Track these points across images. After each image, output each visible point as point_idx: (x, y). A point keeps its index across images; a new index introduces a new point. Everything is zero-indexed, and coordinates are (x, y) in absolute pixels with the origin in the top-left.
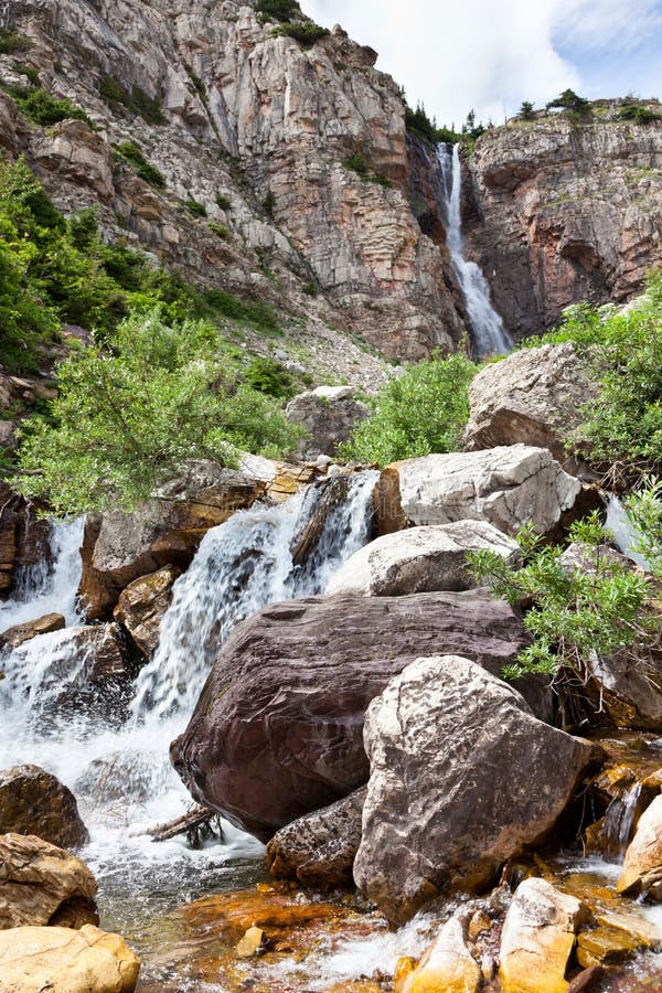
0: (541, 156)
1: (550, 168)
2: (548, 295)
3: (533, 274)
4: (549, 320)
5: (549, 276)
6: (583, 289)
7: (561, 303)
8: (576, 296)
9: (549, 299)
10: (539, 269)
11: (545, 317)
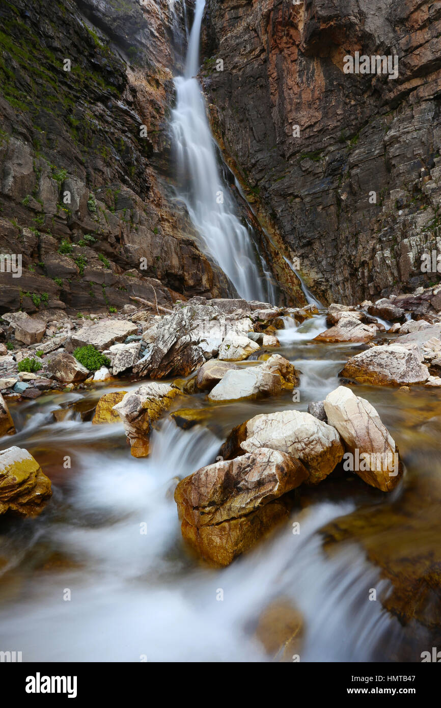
2: (289, 115)
3: (272, 93)
4: (291, 151)
5: (290, 89)
6: (337, 101)
7: (306, 125)
8: (327, 113)
9: (290, 121)
10: (278, 84)
11: (285, 147)
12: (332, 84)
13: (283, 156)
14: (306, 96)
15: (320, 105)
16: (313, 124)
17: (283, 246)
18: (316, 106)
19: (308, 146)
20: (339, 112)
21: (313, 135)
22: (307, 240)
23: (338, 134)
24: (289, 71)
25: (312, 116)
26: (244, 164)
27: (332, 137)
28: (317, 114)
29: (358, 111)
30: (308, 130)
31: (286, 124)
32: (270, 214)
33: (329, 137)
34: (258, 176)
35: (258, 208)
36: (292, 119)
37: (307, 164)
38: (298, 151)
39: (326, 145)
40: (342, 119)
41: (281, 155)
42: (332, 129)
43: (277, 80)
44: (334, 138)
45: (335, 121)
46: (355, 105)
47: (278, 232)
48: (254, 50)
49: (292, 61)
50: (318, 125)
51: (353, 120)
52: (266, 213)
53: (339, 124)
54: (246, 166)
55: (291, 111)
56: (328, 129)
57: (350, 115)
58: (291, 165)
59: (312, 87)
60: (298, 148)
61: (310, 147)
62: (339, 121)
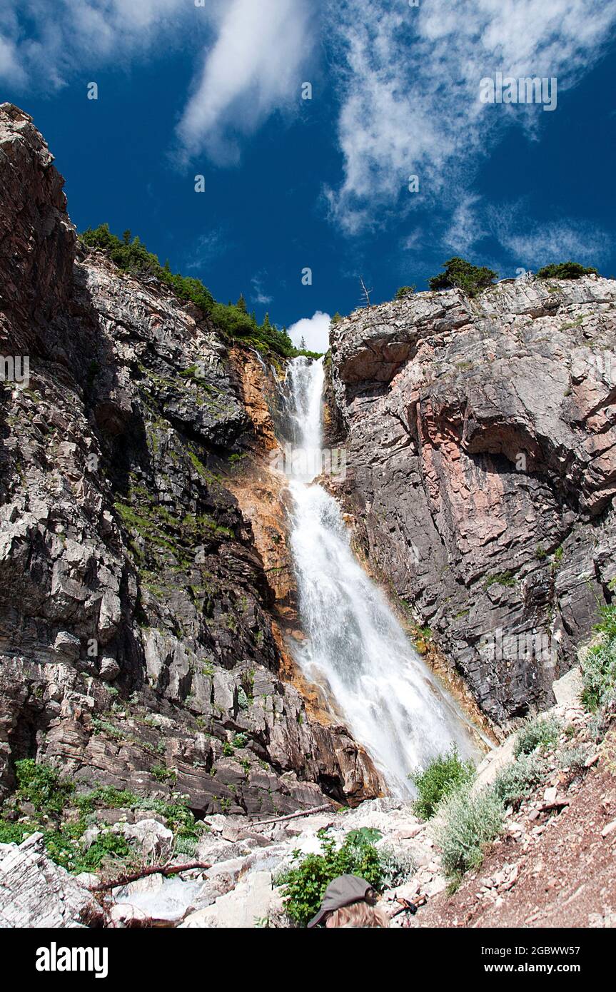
0: (419, 324)
1: (437, 337)
2: (460, 526)
3: (432, 496)
4: (471, 573)
5: (456, 492)
6: (524, 506)
7: (487, 538)
8: (513, 521)
9: (463, 534)
10: (439, 485)
11: (462, 568)
12: (512, 486)
13: (461, 581)
14: (481, 501)
15: (501, 511)
16: (496, 536)
17: (481, 719)
18: (496, 513)
19: (494, 566)
20: (530, 518)
21: (500, 551)
22: (517, 705)
23: (533, 547)
24: (451, 471)
25: (493, 526)
26: (403, 594)
27: (526, 552)
28: (499, 522)
29: (555, 517)
30: (491, 544)
31: (458, 538)
32: (453, 668)
33: (521, 552)
34: (427, 611)
35: (433, 661)
36: (466, 531)
37: (498, 591)
38: (482, 574)
39: (520, 563)
40: (535, 527)
41: (457, 580)
42: (525, 542)
43: (436, 480)
44: (530, 553)
45: (527, 530)
46: (548, 510)
47: (469, 695)
48: (400, 438)
49: (454, 460)
50: (503, 536)
51: (551, 528)
52: (446, 666)
53: (532, 533)
54: (406, 596)
55: (462, 520)
56: (518, 542)
57: (545, 522)
58: (475, 593)
59: (486, 490)
60: (481, 570)
61: (498, 566)
62: (532, 530)
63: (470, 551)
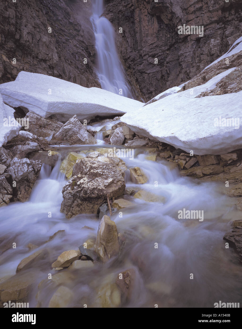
3: (136, 27)
4: (144, 54)
5: (144, 27)
6: (163, 34)
7: (150, 43)
8: (159, 39)
9: (144, 41)
10: (139, 24)
11: (142, 52)
12: (160, 27)
13: (141, 55)
14: (151, 31)
15: (156, 35)
16: (153, 43)
17: (141, 93)
18: (154, 36)
19: (151, 52)
20: (163, 39)
21: (153, 48)
22: (150, 91)
23: (162, 48)
24: (143, 20)
25: (153, 40)
26: (124, 57)
27: (160, 49)
28: (155, 39)
29: (170, 40)
30: (151, 45)
31: (142, 42)
32: (135, 80)
33: (159, 49)
34: (130, 63)
36: (145, 40)
37: (151, 60)
38: (147, 54)
39: (158, 52)
40: (164, 42)
42: (161, 46)
43: (138, 22)
44: (161, 50)
45: (162, 43)
46: (169, 37)
47: (138, 87)
48: (129, 4)
49: (145, 15)
50: (155, 43)
51: (168, 43)
54: (125, 58)
55: (144, 37)
56: (159, 46)
57: (167, 41)
58: (144, 60)
59: (153, 28)
60: (147, 53)
61: (152, 53)
62: (163, 43)
63: (145, 47)
